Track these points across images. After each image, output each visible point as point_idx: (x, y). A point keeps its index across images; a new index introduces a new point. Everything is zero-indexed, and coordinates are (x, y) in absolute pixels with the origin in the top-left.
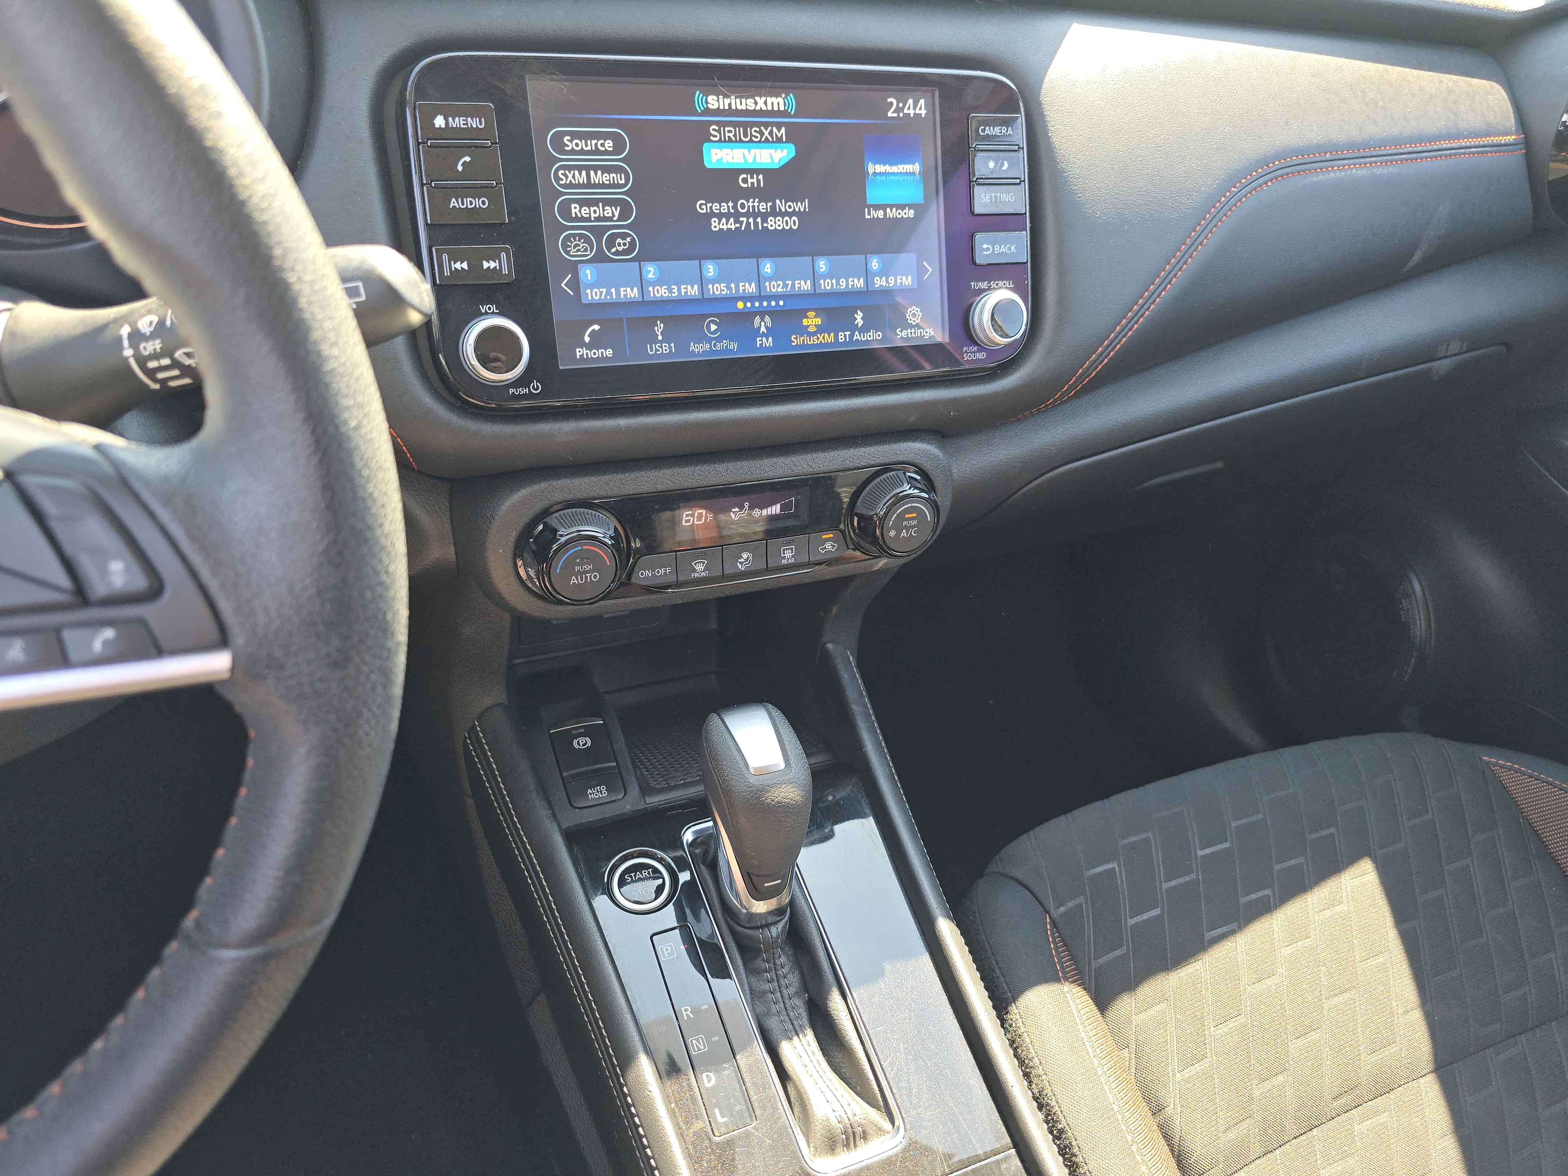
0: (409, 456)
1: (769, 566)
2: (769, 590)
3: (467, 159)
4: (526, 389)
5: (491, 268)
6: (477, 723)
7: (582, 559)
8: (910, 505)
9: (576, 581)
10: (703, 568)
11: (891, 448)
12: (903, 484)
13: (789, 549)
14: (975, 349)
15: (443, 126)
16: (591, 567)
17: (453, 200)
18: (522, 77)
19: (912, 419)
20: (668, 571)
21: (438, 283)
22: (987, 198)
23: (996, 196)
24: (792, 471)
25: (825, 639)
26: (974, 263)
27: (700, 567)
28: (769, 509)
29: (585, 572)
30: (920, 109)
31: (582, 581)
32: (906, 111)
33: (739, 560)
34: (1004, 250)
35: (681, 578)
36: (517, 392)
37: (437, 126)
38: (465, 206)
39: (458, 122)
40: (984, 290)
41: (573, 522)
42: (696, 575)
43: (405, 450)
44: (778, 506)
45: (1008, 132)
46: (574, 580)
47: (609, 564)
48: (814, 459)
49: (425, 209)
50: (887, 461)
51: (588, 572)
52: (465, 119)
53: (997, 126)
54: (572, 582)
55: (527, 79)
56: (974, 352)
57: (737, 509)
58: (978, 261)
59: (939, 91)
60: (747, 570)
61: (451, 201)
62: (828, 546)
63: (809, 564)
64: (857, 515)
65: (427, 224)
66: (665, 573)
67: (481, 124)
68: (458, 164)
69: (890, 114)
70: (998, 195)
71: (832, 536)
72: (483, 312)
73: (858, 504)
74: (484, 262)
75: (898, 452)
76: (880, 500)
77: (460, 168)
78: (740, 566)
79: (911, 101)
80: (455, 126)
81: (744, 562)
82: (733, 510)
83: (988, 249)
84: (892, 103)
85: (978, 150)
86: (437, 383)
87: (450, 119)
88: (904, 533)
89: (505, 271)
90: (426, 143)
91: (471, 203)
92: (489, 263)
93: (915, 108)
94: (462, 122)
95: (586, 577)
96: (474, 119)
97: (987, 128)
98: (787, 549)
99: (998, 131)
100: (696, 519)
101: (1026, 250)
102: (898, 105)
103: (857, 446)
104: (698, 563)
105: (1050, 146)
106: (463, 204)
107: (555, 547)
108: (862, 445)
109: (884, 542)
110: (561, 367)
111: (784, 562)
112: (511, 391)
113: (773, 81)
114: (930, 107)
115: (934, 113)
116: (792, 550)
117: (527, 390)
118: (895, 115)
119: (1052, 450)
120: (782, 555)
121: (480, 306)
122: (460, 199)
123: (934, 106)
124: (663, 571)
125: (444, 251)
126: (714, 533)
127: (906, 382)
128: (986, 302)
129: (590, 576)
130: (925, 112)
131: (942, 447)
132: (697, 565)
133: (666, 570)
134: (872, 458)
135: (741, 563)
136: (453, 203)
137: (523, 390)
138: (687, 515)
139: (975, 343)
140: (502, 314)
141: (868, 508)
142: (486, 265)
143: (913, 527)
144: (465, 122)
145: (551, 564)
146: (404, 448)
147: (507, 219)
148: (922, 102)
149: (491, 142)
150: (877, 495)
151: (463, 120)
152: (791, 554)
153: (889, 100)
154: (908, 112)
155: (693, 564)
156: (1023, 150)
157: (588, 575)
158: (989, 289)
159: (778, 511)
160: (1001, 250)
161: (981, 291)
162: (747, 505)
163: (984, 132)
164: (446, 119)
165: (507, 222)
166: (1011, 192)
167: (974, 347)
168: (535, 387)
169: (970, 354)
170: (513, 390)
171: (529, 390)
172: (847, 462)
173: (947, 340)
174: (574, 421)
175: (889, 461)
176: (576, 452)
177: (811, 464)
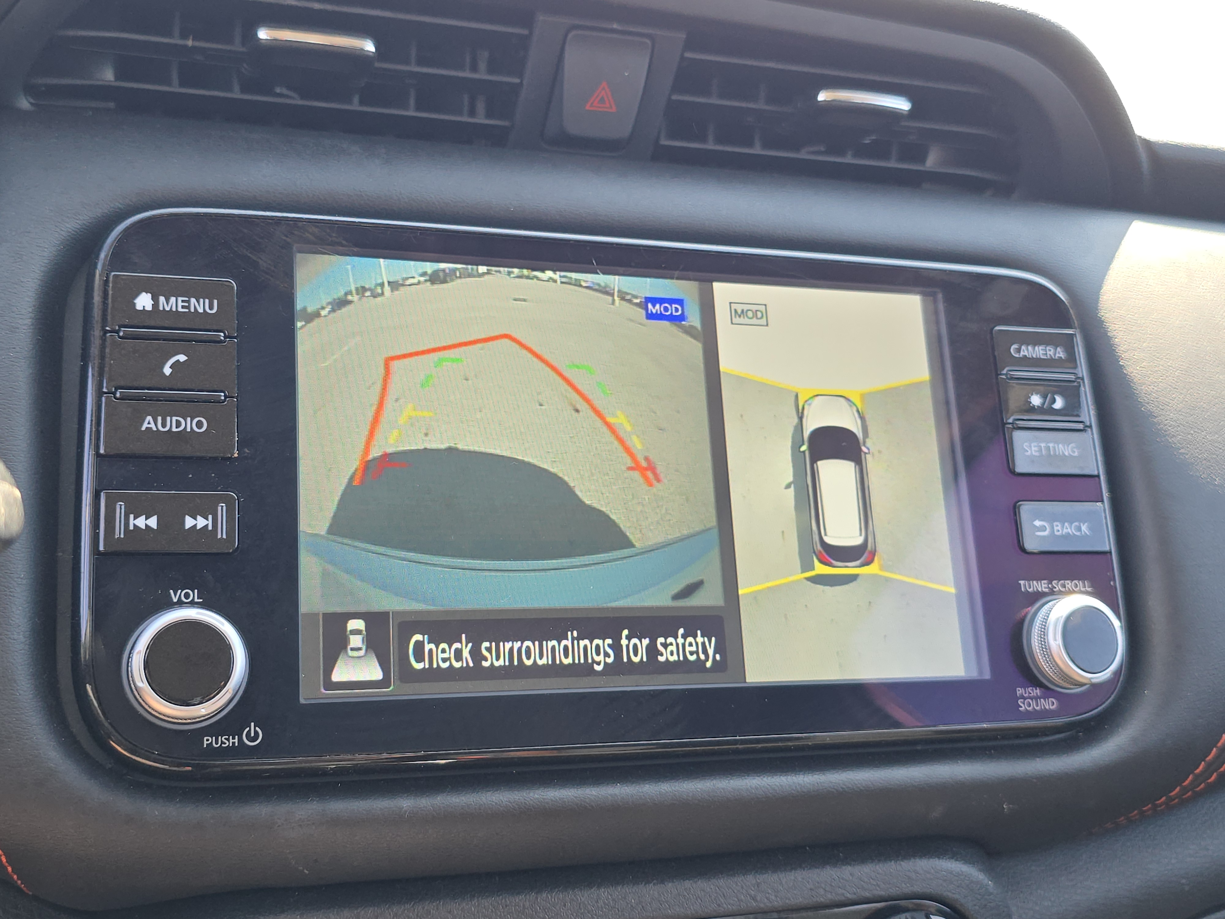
3: (182, 358)
4: (234, 738)
5: (198, 528)
14: (1038, 692)
15: (149, 308)
17: (149, 418)
18: (288, 246)
21: (101, 548)
22: (1033, 449)
23: (1048, 448)
24: (719, 905)
26: (1023, 550)
34: (1069, 530)
36: (217, 744)
37: (139, 307)
38: (167, 429)
39: (175, 304)
40: (1042, 595)
45: (1057, 355)
48: (758, 885)
49: (98, 432)
50: (893, 891)
52: (187, 299)
53: (1039, 345)
55: (294, 249)
56: (1036, 698)
58: (1029, 545)
59: (943, 292)
61: (144, 421)
65: (98, 455)
67: (211, 308)
68: (165, 364)
70: (1051, 445)
72: (175, 600)
74: (187, 517)
75: (913, 875)
77: (167, 371)
80: (168, 309)
83: (1043, 529)
85: (1012, 379)
86: (77, 726)
87: (162, 299)
89: (221, 534)
90: (118, 332)
91: (178, 424)
92: (196, 519)
94: (180, 304)
96: (201, 300)
97: (1023, 347)
99: (1041, 352)
101: (1106, 532)
106: (164, 426)
108: (847, 860)
110: (302, 701)
113: (683, 270)
114: (931, 315)
115: (938, 323)
117: (236, 740)
119: (1183, 884)
121: (171, 591)
122: (159, 418)
123: (936, 313)
125: (121, 498)
127: (919, 747)
128: (1049, 614)
131: (989, 870)
136: (148, 423)
137: (228, 740)
139: (1037, 683)
140: (205, 605)
142: (189, 522)
144: (187, 304)
147: (236, 452)
149: (225, 334)
151: (183, 301)
156: (1084, 382)
158: (1052, 592)
160: (1065, 531)
161: (1038, 596)
163: (1019, 352)
164: (155, 299)
165: (236, 455)
166: (1071, 443)
167: (1036, 689)
168: (252, 735)
169: (1030, 700)
170: (210, 739)
171: (240, 740)
172: (822, 892)
173: (987, 676)
174: (318, 799)
175: (898, 893)
176: (316, 861)
177: (753, 893)
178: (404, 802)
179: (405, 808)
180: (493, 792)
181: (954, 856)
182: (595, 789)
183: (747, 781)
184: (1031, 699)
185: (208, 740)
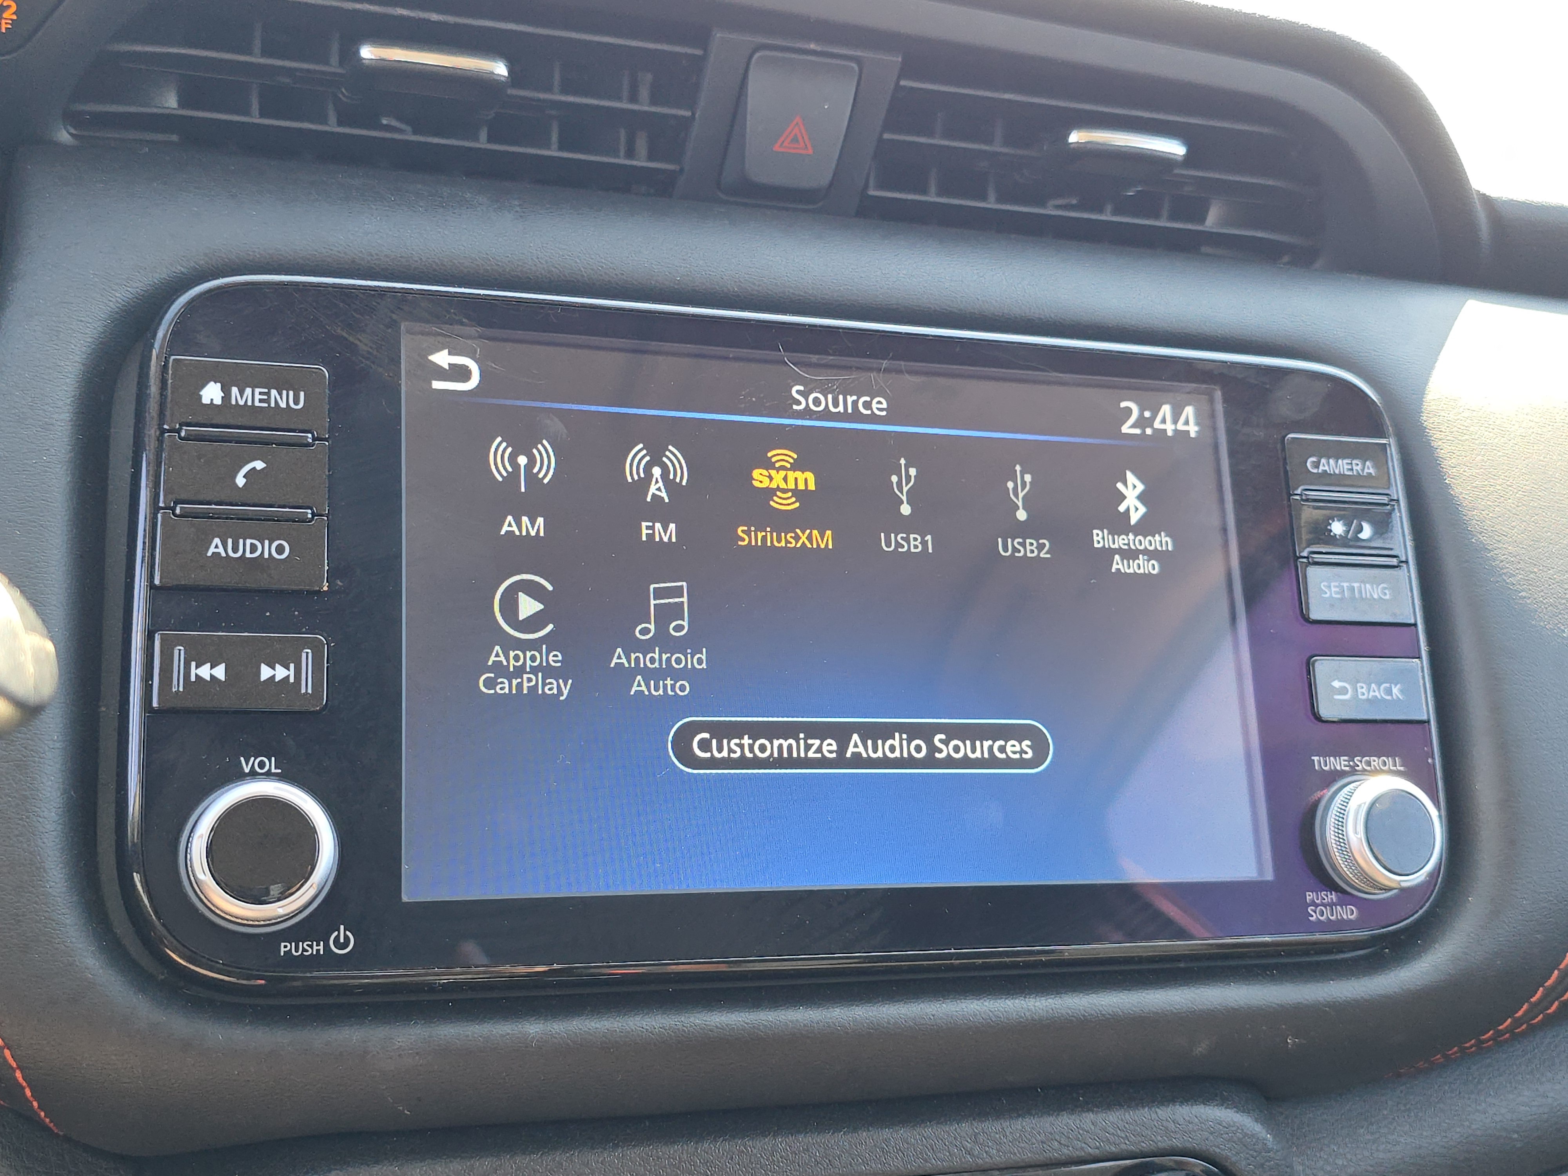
0: (28, 1093)
3: (259, 465)
4: (318, 945)
5: (277, 679)
11: (1154, 1116)
14: (1333, 897)
15: (218, 401)
17: (217, 541)
18: (394, 325)
19: (1201, 1049)
21: (155, 704)
22: (1333, 589)
23: (1352, 589)
24: (926, 1161)
26: (1318, 717)
30: (1187, 423)
32: (1157, 425)
34: (1377, 693)
36: (297, 951)
37: (206, 400)
38: (238, 555)
39: (252, 396)
40: (1342, 774)
43: (21, 1080)
45: (1366, 470)
49: (152, 556)
50: (1147, 1145)
52: (266, 391)
53: (1344, 458)
55: (402, 328)
56: (1331, 905)
58: (1326, 711)
59: (1222, 389)
61: (210, 545)
65: (152, 586)
67: (296, 402)
68: (238, 472)
69: (1125, 429)
70: (1356, 585)
72: (247, 770)
74: (263, 666)
75: (1172, 1126)
77: (240, 481)
79: (1166, 409)
80: (242, 403)
83: (1343, 691)
84: (1129, 411)
85: (1307, 500)
86: (122, 927)
87: (235, 390)
89: (307, 687)
90: (178, 431)
91: (253, 549)
92: (274, 669)
93: (1175, 421)
94: (257, 397)
96: (284, 392)
97: (1323, 461)
99: (1346, 467)
101: (1424, 696)
102: (1141, 415)
103: (1076, 1107)
105: (1451, 505)
106: (235, 550)
108: (1088, 1106)
110: (405, 899)
113: (893, 359)
114: (1206, 419)
115: (1214, 429)
117: (321, 947)
118: (1138, 431)
121: (242, 759)
122: (230, 541)
123: (1213, 415)
125: (180, 641)
127: (1182, 965)
128: (1347, 801)
130: (1196, 429)
131: (1268, 1121)
134: (1113, 1139)
136: (216, 547)
137: (311, 946)
139: (1332, 886)
140: (284, 777)
142: (266, 672)
144: (265, 398)
146: (18, 1074)
147: (326, 584)
148: (1189, 411)
149: (313, 435)
151: (260, 393)
153: (1123, 404)
154: (1162, 427)
156: (1399, 505)
158: (1353, 771)
160: (1372, 693)
161: (1335, 776)
163: (1317, 467)
164: (226, 390)
165: (325, 588)
166: (1383, 583)
167: (1331, 894)
168: (342, 940)
169: (1323, 908)
170: (288, 945)
171: (326, 946)
172: (1055, 1145)
173: (1269, 876)
174: (423, 1022)
175: (1152, 1147)
176: (419, 1099)
177: (969, 1145)
178: (532, 1027)
179: (532, 1035)
180: (643, 1016)
181: (1224, 1102)
182: (772, 1013)
183: (964, 1005)
184: (1325, 906)
185: (285, 947)
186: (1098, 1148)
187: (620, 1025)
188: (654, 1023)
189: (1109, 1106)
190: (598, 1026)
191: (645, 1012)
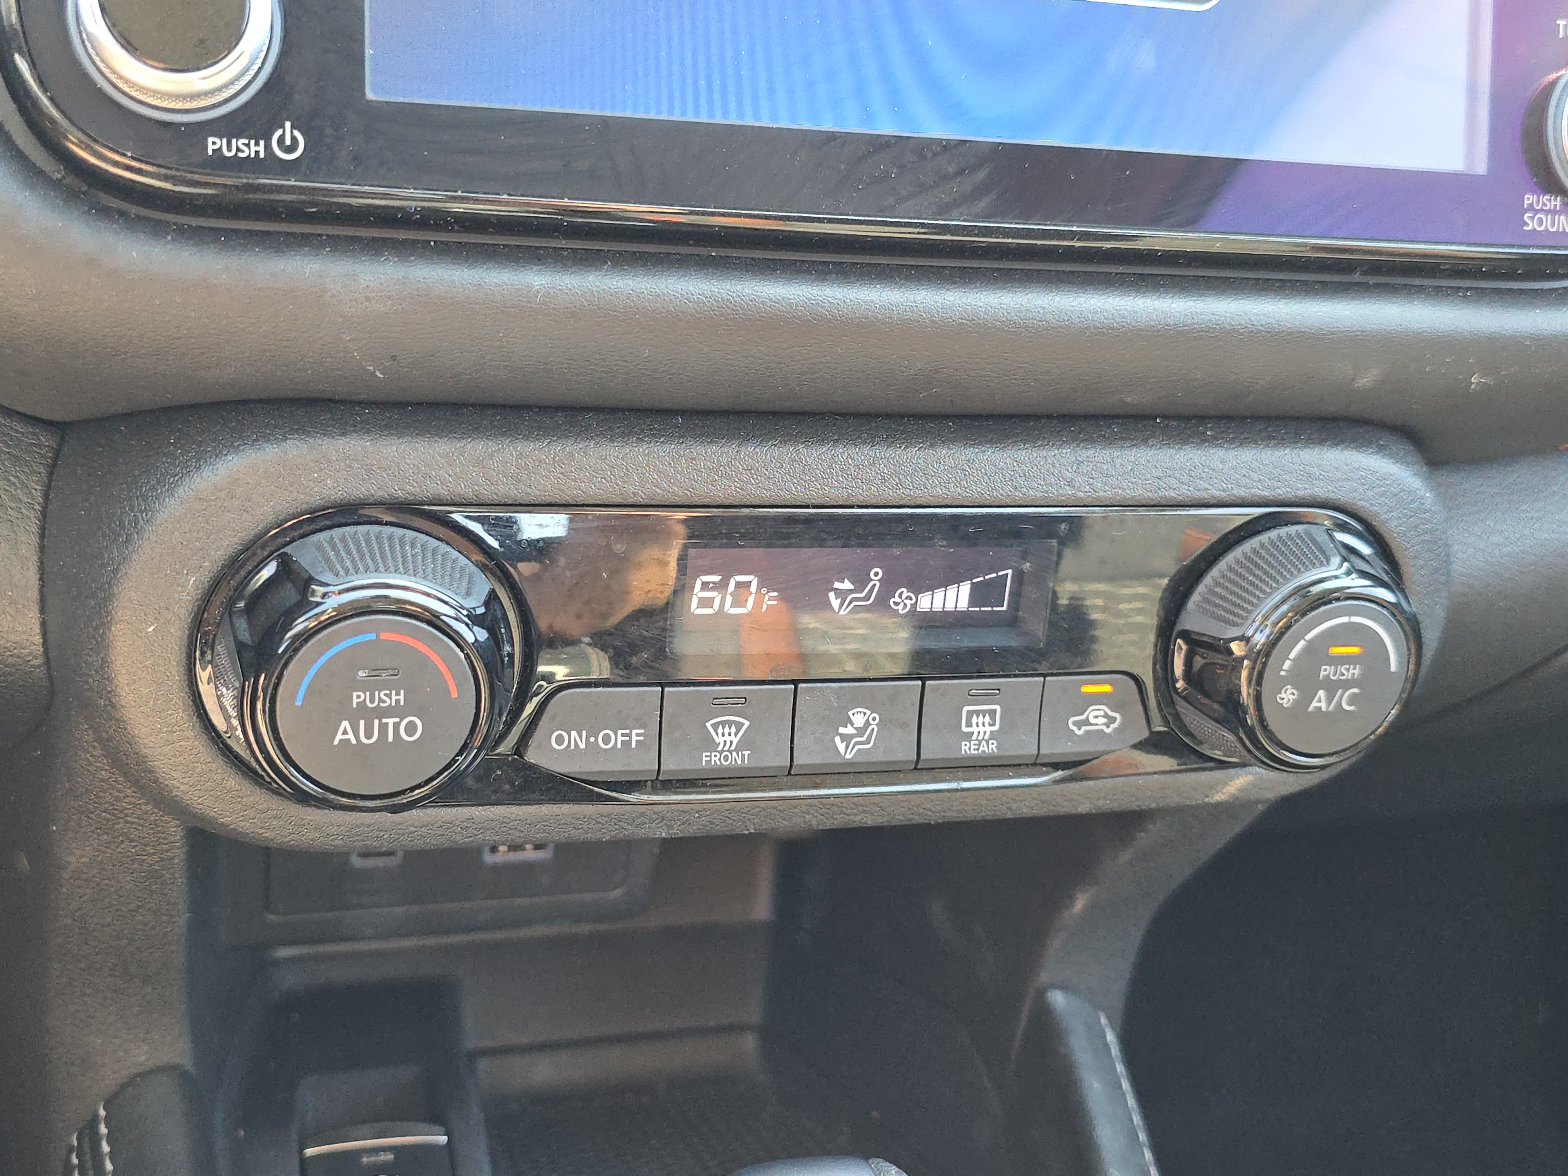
1: (922, 757)
2: (919, 826)
4: (257, 144)
6: (102, 1113)
7: (376, 671)
8: (1344, 620)
9: (351, 736)
10: (735, 740)
11: (1296, 459)
12: (1328, 560)
13: (984, 713)
14: (1557, 202)
16: (402, 697)
19: (1365, 381)
20: (634, 738)
24: (1016, 488)
25: (1044, 977)
27: (727, 738)
28: (939, 594)
29: (382, 713)
31: (369, 735)
33: (842, 730)
35: (671, 765)
36: (229, 150)
41: (362, 557)
42: (715, 759)
44: (965, 588)
46: (345, 732)
47: (455, 695)
50: (1283, 492)
51: (388, 712)
54: (339, 736)
56: (1553, 212)
57: (847, 585)
60: (861, 759)
62: (1097, 716)
63: (1036, 765)
64: (1185, 635)
66: (626, 744)
71: (1107, 688)
73: (1191, 605)
75: (1315, 472)
76: (1258, 598)
78: (841, 747)
81: (851, 736)
82: (837, 585)
88: (1320, 701)
95: (383, 728)
98: (978, 713)
100: (729, 599)
103: (1203, 441)
104: (723, 724)
107: (300, 625)
108: (1217, 440)
109: (1262, 720)
110: (370, 95)
111: (967, 749)
112: (213, 144)
116: (993, 718)
117: (261, 148)
120: (965, 729)
124: (620, 738)
126: (781, 647)
129: (396, 726)
132: (720, 730)
133: (629, 735)
134: (1244, 481)
135: (846, 738)
138: (705, 586)
139: (1558, 189)
141: (1219, 618)
143: (1346, 685)
145: (280, 678)
150: (1252, 583)
152: (988, 729)
155: (708, 724)
157: (391, 721)
159: (963, 604)
162: (876, 575)
167: (1555, 199)
168: (288, 142)
169: (1543, 216)
171: (268, 147)
172: (1173, 482)
173: (1481, 168)
174: (396, 259)
175: (1289, 495)
176: (394, 357)
177: (1069, 475)
178: (536, 279)
179: (536, 288)
180: (678, 279)
182: (841, 290)
183: (1082, 300)
184: (1547, 212)
185: (214, 143)
186: (1224, 491)
187: (648, 286)
188: (691, 288)
189: (1243, 442)
190: (620, 284)
191: (681, 274)
